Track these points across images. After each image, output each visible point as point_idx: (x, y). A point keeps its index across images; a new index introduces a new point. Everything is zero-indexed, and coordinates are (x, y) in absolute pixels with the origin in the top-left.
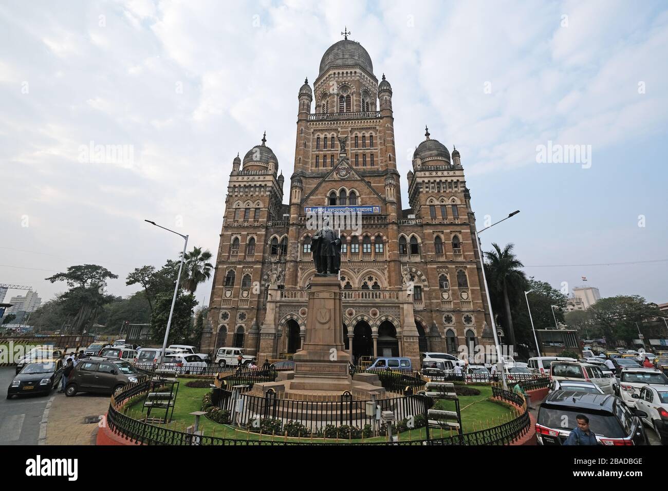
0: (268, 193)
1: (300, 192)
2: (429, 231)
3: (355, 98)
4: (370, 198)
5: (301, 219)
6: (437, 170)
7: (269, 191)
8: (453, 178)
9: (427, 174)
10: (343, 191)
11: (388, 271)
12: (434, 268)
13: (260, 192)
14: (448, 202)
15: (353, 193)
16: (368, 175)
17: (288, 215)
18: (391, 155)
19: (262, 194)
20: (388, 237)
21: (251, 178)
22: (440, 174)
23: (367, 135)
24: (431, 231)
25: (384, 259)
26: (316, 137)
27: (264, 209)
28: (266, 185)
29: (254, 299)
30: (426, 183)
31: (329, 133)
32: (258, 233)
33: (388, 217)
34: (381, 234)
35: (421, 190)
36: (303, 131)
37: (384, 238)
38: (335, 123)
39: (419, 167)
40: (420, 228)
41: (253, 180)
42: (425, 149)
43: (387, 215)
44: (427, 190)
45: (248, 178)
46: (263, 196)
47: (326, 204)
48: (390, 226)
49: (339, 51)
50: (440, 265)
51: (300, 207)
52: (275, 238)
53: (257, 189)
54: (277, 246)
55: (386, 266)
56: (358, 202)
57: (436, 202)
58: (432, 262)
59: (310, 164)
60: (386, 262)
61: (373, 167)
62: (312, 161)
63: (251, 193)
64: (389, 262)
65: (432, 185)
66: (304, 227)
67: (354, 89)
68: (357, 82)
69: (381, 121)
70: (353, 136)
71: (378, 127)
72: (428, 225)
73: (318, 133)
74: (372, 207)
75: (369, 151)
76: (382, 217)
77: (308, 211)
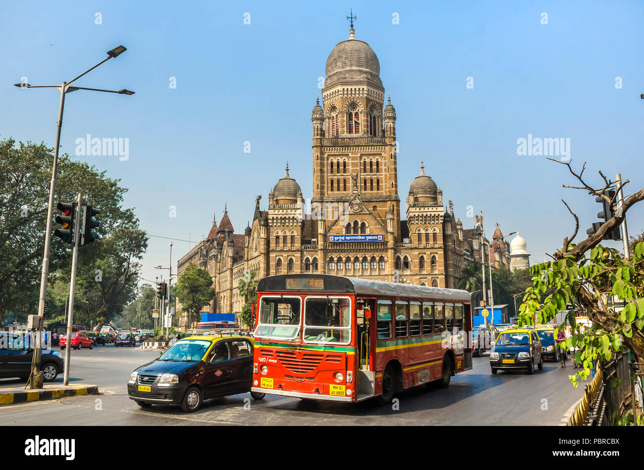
0: (300, 224)
1: (324, 225)
2: (416, 252)
3: (363, 118)
4: (375, 228)
5: (326, 245)
6: (424, 207)
8: (435, 213)
9: (418, 209)
10: (356, 223)
13: (293, 223)
14: (430, 231)
15: (363, 224)
16: (375, 200)
17: (315, 240)
18: (394, 183)
19: (295, 224)
20: (388, 258)
21: (285, 211)
22: (426, 209)
23: (374, 161)
24: (418, 253)
25: (385, 273)
26: (330, 162)
27: (297, 236)
28: (297, 217)
30: (417, 217)
31: (342, 158)
33: (388, 243)
34: (383, 256)
35: (413, 222)
36: (319, 157)
37: (386, 258)
38: (347, 148)
39: (412, 204)
40: (410, 251)
41: (287, 213)
42: (418, 186)
43: (388, 242)
44: (417, 222)
45: (283, 211)
46: (296, 226)
47: (344, 233)
48: (389, 251)
49: (346, 60)
50: (421, 276)
51: (325, 236)
52: (307, 258)
53: (291, 221)
54: (309, 264)
55: (386, 278)
56: (368, 231)
57: (423, 231)
58: (417, 275)
59: (326, 188)
60: (387, 275)
61: (379, 192)
62: (327, 185)
63: (287, 224)
64: (389, 275)
65: (420, 218)
66: (329, 251)
67: (362, 107)
68: (365, 100)
69: (386, 148)
70: (362, 161)
71: (383, 154)
72: (416, 248)
73: (332, 158)
74: (377, 235)
75: (376, 176)
76: (385, 243)
77: (331, 239)
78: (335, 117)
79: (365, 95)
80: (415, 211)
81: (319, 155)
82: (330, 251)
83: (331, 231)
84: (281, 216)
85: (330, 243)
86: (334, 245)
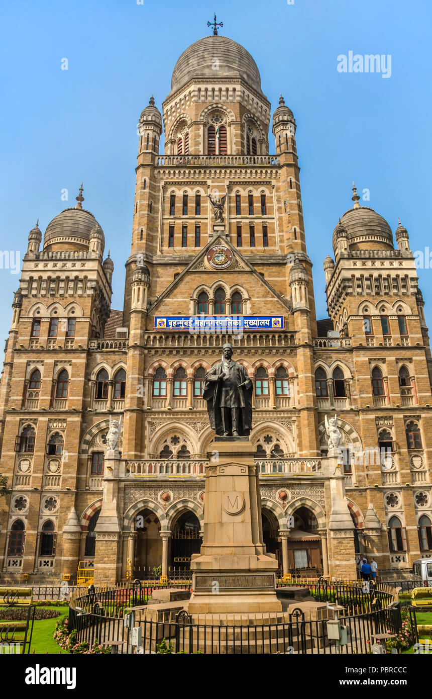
0: (90, 292)
1: (146, 290)
2: (362, 358)
3: (234, 131)
4: (266, 302)
5: (149, 337)
6: (373, 259)
7: (92, 288)
8: (399, 272)
9: (359, 264)
10: (220, 290)
11: (297, 426)
12: (371, 420)
13: (75, 289)
14: (391, 311)
15: (236, 294)
16: (259, 262)
17: (125, 330)
18: (298, 230)
19: (80, 292)
20: (296, 371)
21: (60, 264)
22: (378, 264)
23: (257, 194)
24: (367, 359)
25: (291, 407)
26: (168, 194)
27: (83, 320)
28: (86, 277)
29: (69, 475)
30: (358, 279)
31: (192, 189)
32: (74, 361)
33: (297, 335)
34: (286, 364)
35: (350, 290)
36: (148, 184)
37: (291, 371)
38: (202, 171)
39: (345, 252)
40: (348, 355)
41: (64, 268)
42: (353, 222)
43: (296, 332)
44: (359, 290)
45: (55, 265)
46: (81, 296)
47: (191, 312)
48: (300, 351)
49: (206, 53)
50: (380, 414)
51: (147, 317)
52: (103, 370)
53: (71, 285)
54: (106, 385)
55: (294, 418)
56: (247, 309)
57: (373, 311)
58: (368, 410)
59: (159, 241)
60: (295, 410)
61: (266, 248)
62: (162, 235)
63: (61, 292)
64: (300, 411)
65: (366, 283)
66: (153, 351)
67: (232, 116)
68: (238, 106)
69: (279, 171)
70: (233, 194)
71: (274, 182)
72: (360, 348)
73: (173, 188)
74: (270, 318)
75: (261, 221)
76: (287, 335)
77: (161, 324)
78: (183, 140)
79: (238, 98)
80: (352, 267)
81: (148, 180)
82: (156, 352)
83: (162, 308)
84: (49, 274)
85: (158, 332)
86: (167, 338)
